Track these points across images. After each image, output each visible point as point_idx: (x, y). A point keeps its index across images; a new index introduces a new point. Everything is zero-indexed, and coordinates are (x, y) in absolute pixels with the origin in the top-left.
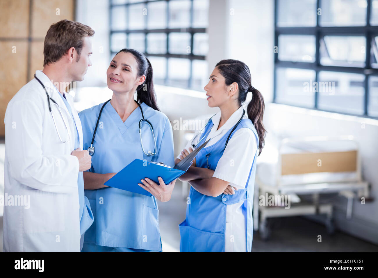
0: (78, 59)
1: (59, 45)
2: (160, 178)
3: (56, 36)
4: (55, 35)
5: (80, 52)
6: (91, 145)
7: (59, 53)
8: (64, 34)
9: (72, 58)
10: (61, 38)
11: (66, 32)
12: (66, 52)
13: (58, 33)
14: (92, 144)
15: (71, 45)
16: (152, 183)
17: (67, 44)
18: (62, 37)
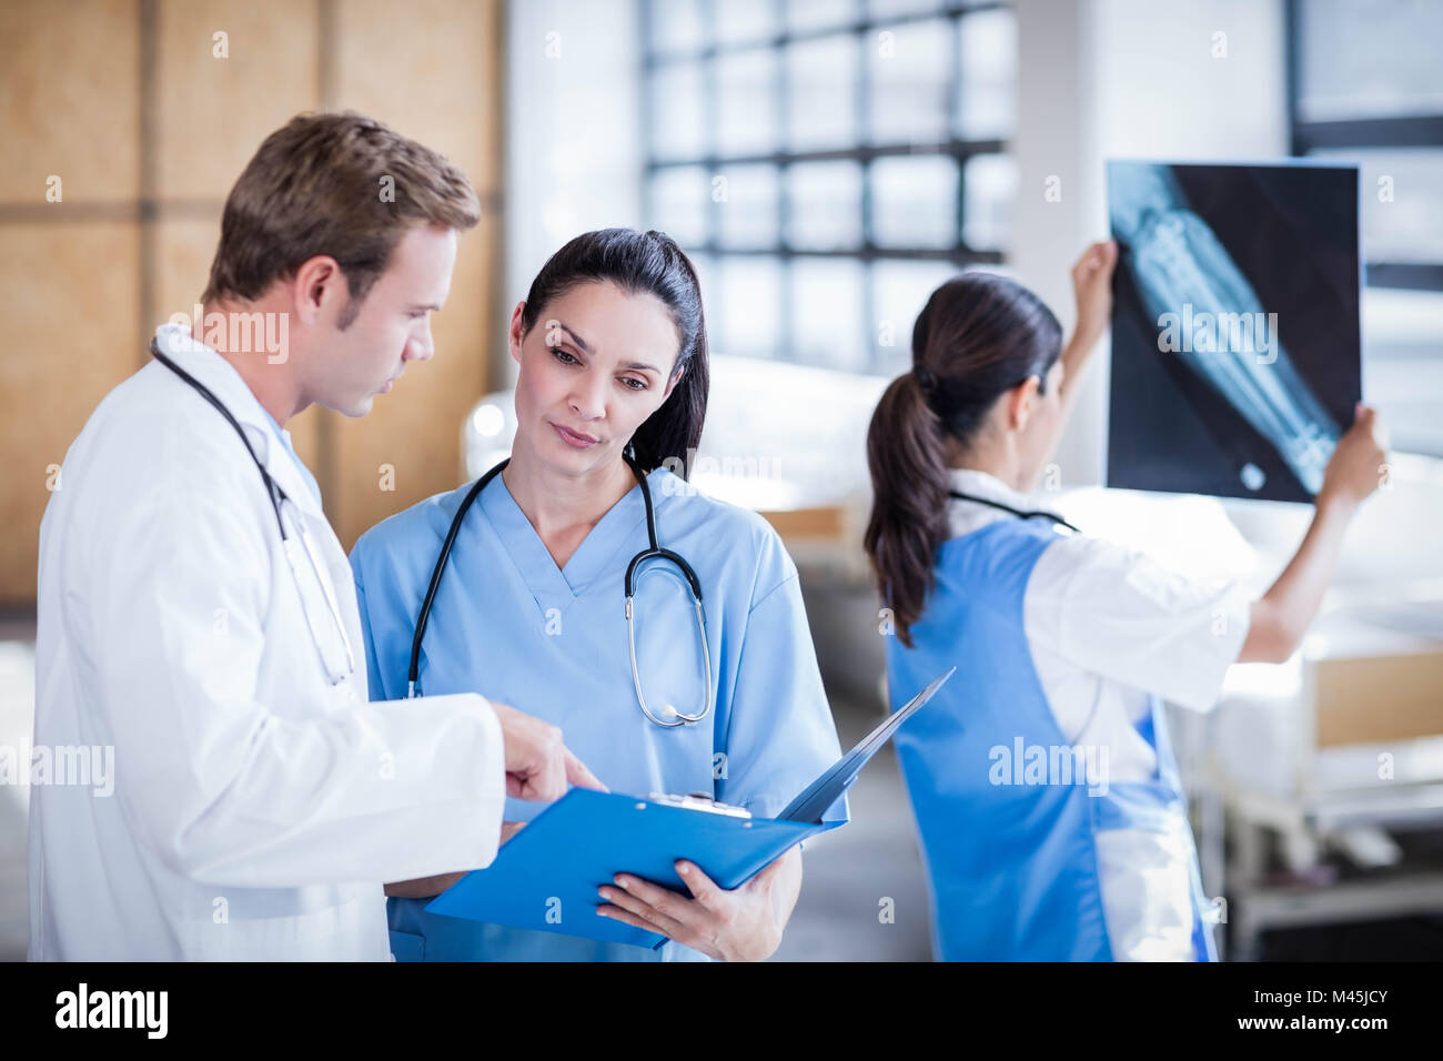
0: (344, 322)
1: (274, 224)
2: (684, 869)
3: (274, 180)
4: (274, 172)
5: (363, 289)
6: (408, 687)
7: (262, 262)
8: (308, 188)
9: (312, 303)
10: (288, 197)
11: (319, 181)
12: (293, 266)
13: (288, 172)
14: (411, 683)
15: (325, 244)
16: (652, 896)
17: (307, 234)
18: (294, 197)
